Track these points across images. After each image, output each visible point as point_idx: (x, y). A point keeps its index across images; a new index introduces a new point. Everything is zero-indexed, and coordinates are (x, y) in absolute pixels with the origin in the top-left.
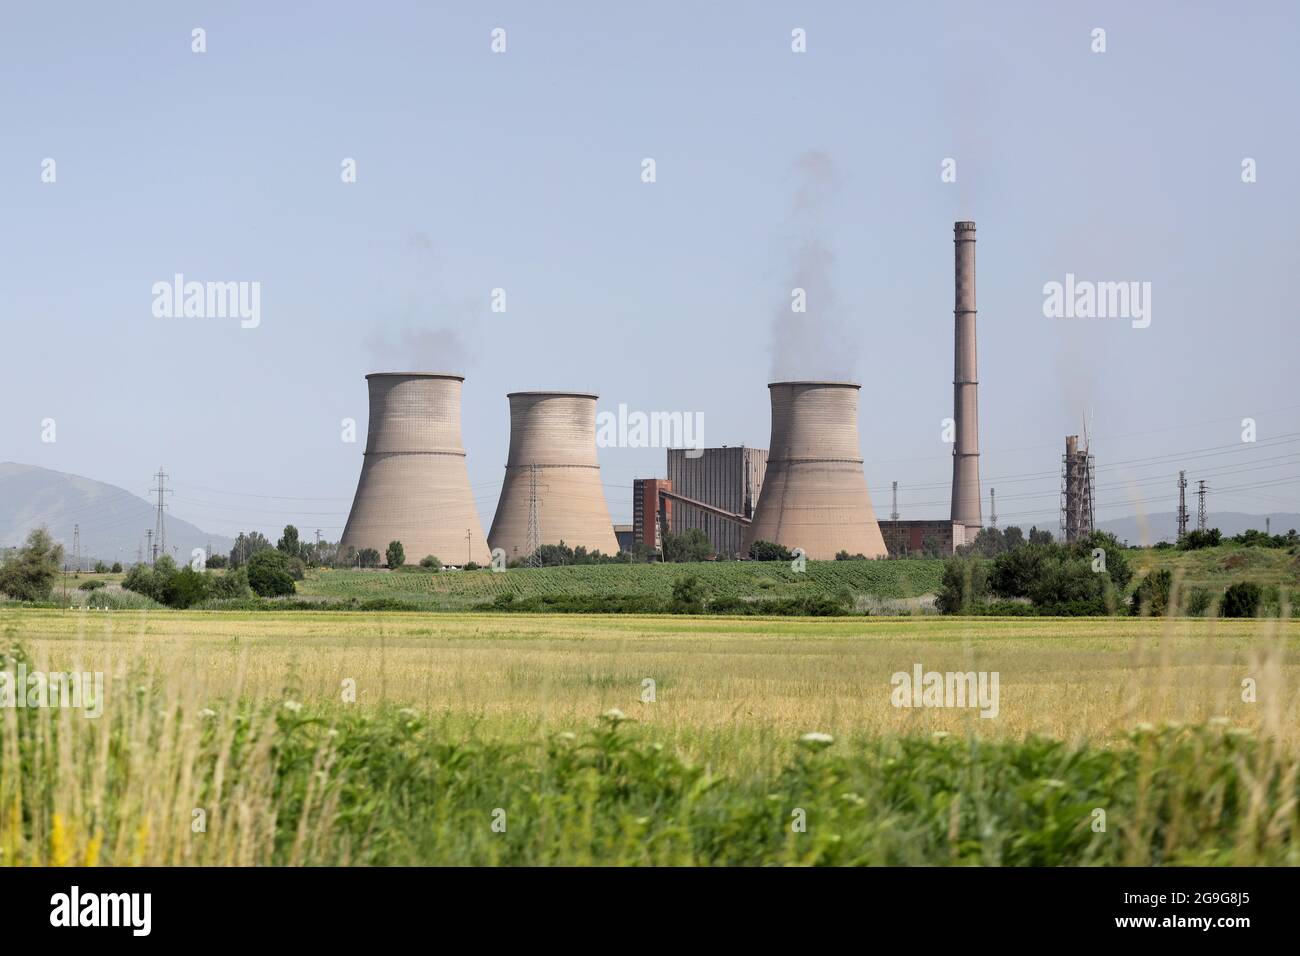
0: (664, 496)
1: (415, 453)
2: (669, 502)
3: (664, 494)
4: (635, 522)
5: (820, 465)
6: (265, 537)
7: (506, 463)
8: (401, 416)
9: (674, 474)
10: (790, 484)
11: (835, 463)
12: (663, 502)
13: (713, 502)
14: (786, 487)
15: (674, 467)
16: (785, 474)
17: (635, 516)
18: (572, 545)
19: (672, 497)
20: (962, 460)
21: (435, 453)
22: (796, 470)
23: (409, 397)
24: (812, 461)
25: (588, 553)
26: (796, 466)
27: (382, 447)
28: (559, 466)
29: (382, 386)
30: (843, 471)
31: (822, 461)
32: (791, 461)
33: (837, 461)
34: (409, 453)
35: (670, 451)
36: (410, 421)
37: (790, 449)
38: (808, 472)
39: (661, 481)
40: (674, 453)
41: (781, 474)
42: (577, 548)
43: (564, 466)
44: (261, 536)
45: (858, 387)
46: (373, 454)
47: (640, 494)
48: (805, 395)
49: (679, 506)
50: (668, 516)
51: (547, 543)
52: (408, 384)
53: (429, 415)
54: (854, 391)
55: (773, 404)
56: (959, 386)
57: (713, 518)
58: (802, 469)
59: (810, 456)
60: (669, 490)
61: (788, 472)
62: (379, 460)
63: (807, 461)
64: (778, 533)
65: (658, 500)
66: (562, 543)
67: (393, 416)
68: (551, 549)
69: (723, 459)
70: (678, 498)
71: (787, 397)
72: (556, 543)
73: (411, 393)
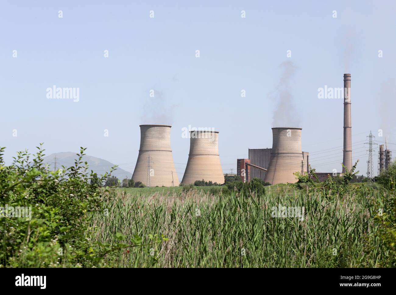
0: (247, 165)
1: (154, 151)
2: (249, 167)
3: (247, 164)
4: (237, 173)
5: (288, 155)
6: (117, 178)
7: (189, 154)
8: (150, 139)
9: (251, 158)
10: (278, 161)
11: (293, 154)
12: (247, 166)
13: (263, 167)
14: (277, 162)
15: (251, 155)
16: (276, 158)
17: (237, 171)
18: (207, 180)
19: (250, 165)
20: (346, 153)
21: (161, 151)
22: (280, 156)
23: (153, 132)
24: (285, 153)
25: (213, 183)
26: (280, 155)
27: (144, 149)
28: (205, 155)
29: (145, 129)
30: (295, 156)
31: (288, 153)
32: (278, 153)
33: (293, 153)
34: (153, 151)
35: (249, 150)
36: (153, 141)
37: (278, 149)
38: (284, 157)
39: (246, 159)
40: (251, 151)
41: (275, 157)
42: (209, 181)
43: (207, 155)
44: (115, 177)
45: (301, 129)
46: (141, 151)
47: (239, 164)
48: (283, 132)
49: (252, 168)
50: (249, 171)
51: (198, 180)
52: (153, 128)
53: (159, 138)
54: (300, 130)
55: (273, 135)
56: (345, 128)
57: (263, 172)
58: (282, 156)
59: (284, 152)
60: (249, 163)
61: (278, 157)
62: (143, 153)
63: (284, 153)
64: (274, 177)
65: (245, 166)
66: (203, 180)
67: (148, 139)
68: (199, 182)
69: (266, 152)
70: (251, 165)
71: (277, 132)
72: (201, 180)
73: (153, 131)
